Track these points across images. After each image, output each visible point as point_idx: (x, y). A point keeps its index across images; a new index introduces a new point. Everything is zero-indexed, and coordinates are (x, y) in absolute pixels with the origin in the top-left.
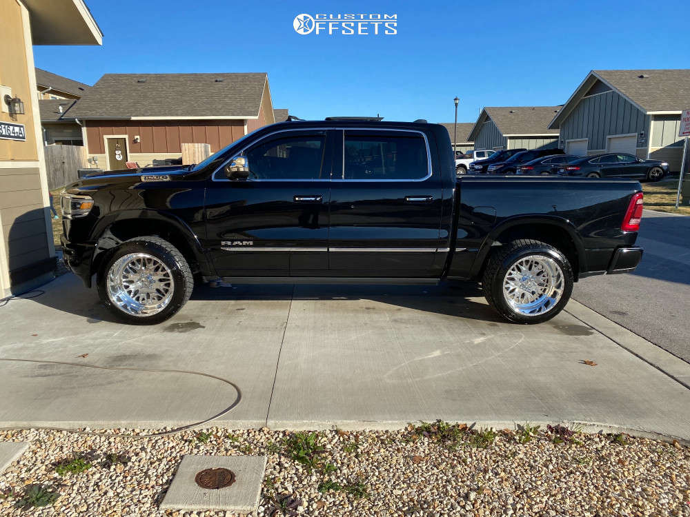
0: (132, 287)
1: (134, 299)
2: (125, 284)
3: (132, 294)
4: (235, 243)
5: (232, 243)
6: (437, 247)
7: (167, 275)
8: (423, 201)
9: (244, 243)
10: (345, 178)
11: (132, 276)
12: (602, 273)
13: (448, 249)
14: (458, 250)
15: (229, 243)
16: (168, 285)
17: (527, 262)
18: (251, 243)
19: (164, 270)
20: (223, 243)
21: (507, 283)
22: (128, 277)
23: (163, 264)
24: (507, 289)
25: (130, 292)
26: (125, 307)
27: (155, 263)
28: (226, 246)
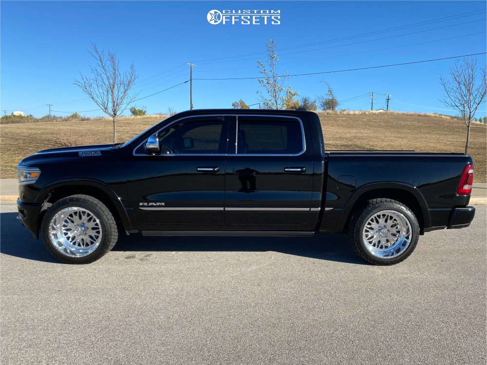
0: (70, 234)
1: (72, 243)
2: (65, 231)
3: (70, 240)
4: (150, 204)
5: (148, 204)
6: (310, 207)
7: (97, 224)
8: (299, 171)
9: (158, 204)
10: (238, 153)
11: (70, 225)
12: (443, 228)
13: (320, 208)
14: (327, 209)
15: (146, 204)
16: (98, 232)
17: (384, 215)
18: (163, 204)
19: (95, 221)
20: (141, 204)
21: (367, 231)
22: (66, 226)
23: (94, 217)
24: (367, 236)
25: (68, 238)
26: (65, 250)
27: (89, 215)
28: (143, 206)
